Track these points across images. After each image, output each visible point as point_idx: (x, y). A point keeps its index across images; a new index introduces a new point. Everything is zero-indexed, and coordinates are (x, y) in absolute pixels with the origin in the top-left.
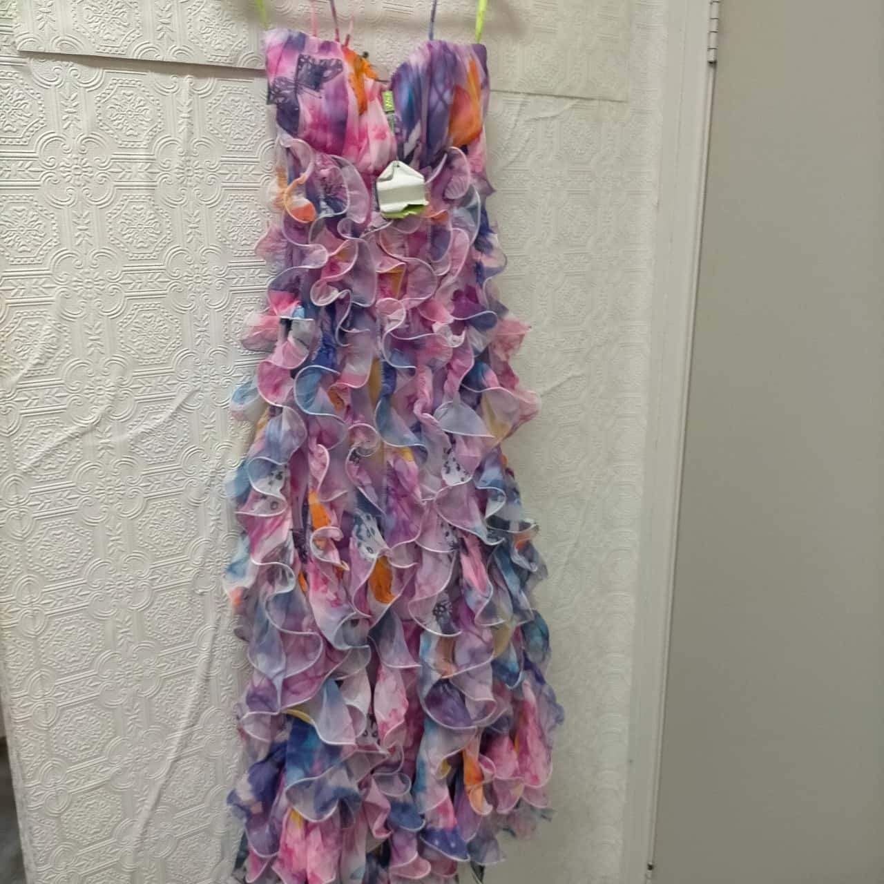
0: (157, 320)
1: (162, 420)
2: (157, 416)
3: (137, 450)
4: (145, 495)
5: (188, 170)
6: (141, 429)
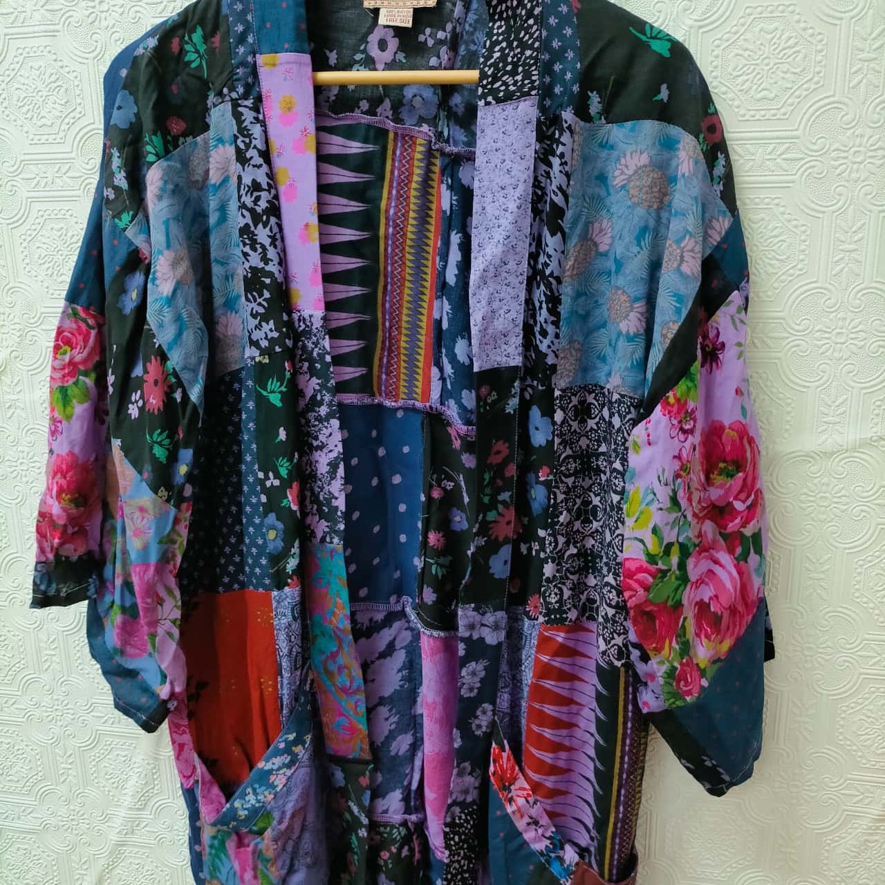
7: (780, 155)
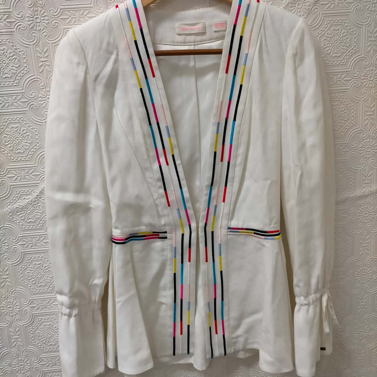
0: (22, 129)
1: (30, 200)
2: (28, 197)
3: (15, 219)
4: (23, 251)
5: (36, 18)
6: (16, 206)
7: (343, 79)
